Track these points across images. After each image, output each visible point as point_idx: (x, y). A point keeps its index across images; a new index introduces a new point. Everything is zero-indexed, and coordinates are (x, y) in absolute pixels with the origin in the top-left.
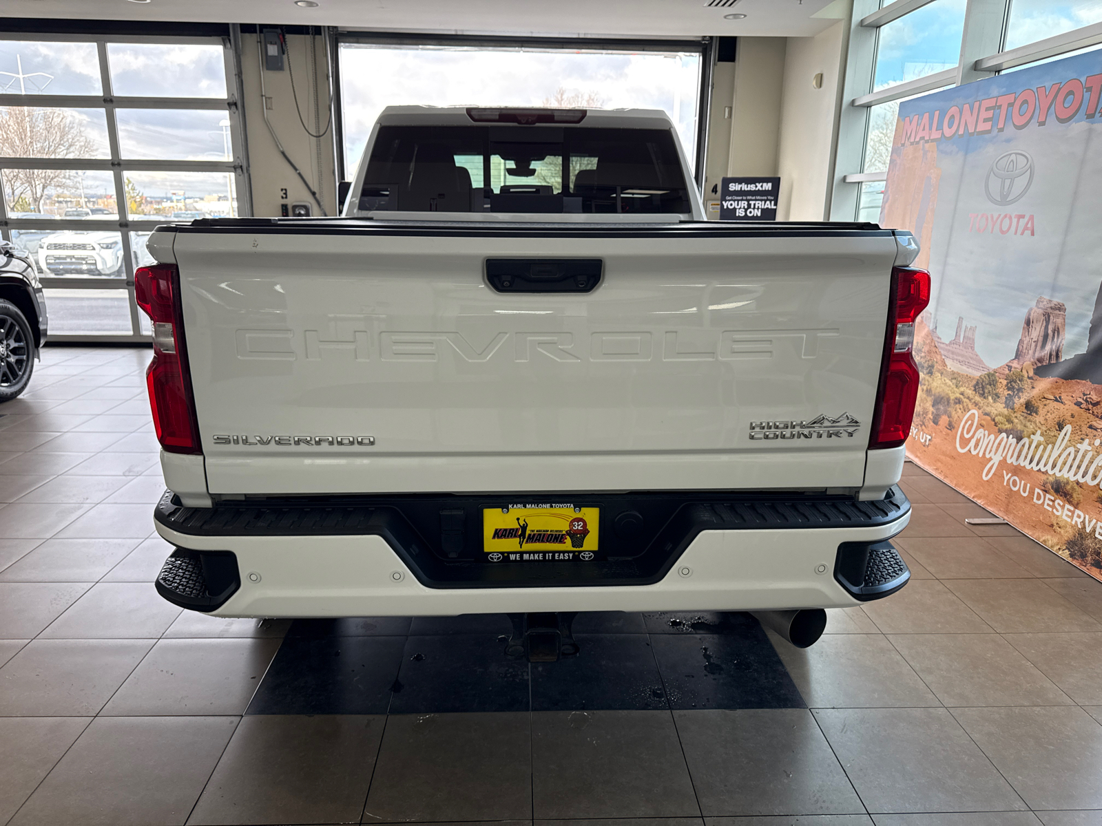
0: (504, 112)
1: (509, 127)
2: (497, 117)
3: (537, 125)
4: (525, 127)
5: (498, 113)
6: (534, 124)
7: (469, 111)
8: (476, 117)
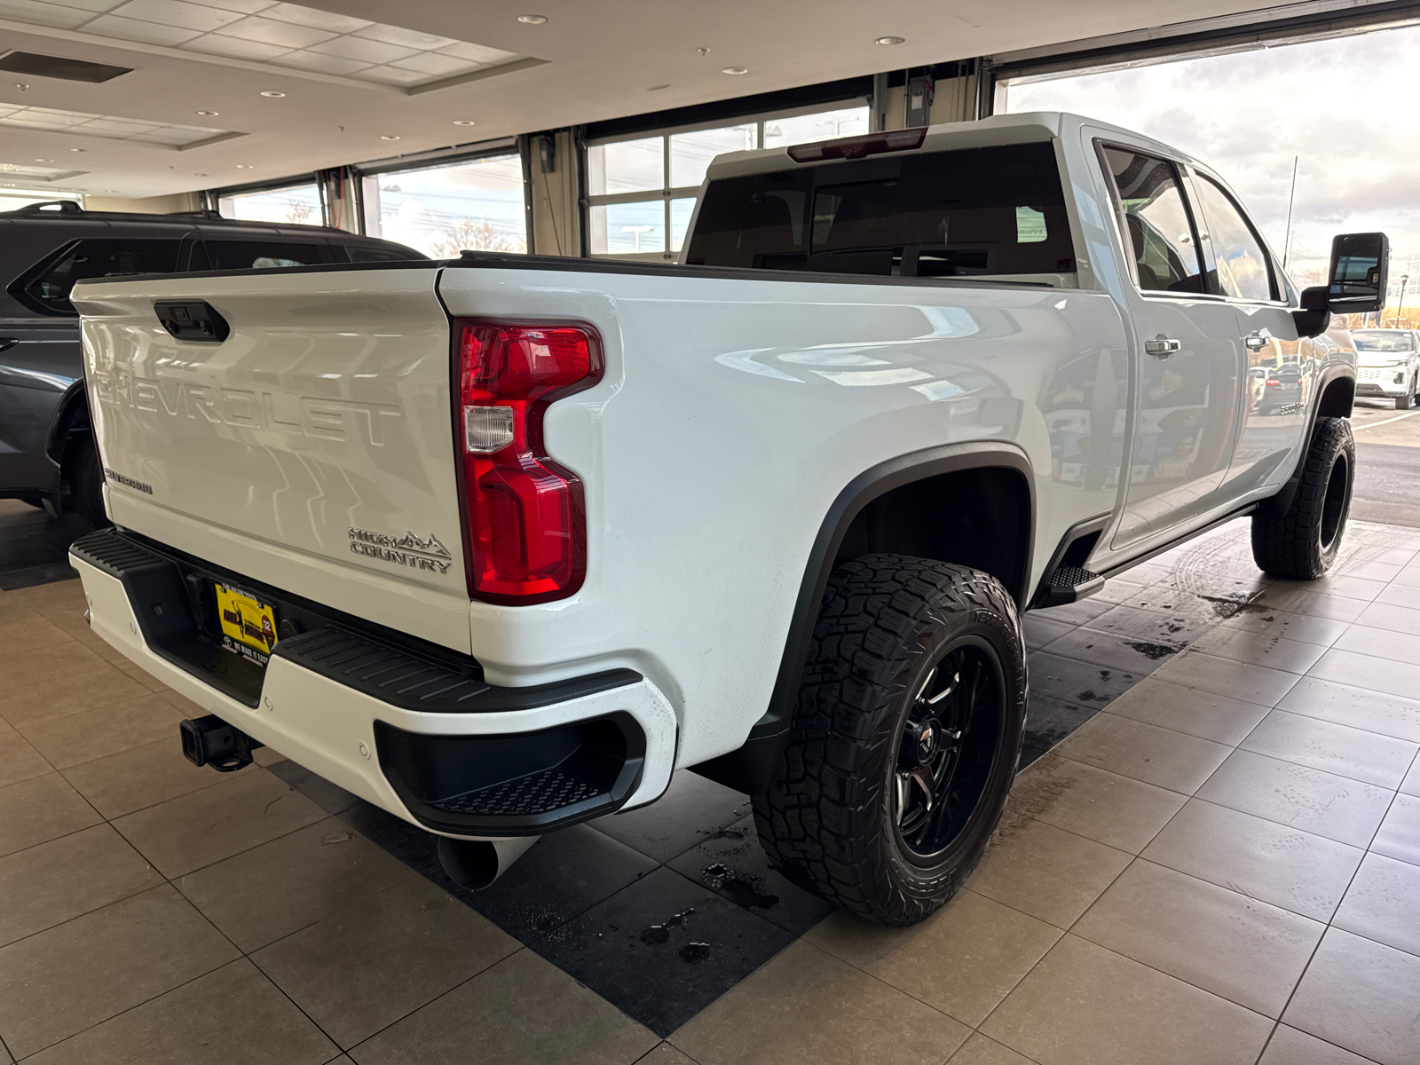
0: (829, 145)
1: (837, 164)
2: (820, 154)
3: (869, 157)
4: (857, 162)
5: (820, 148)
6: (865, 156)
7: (791, 150)
8: (799, 157)
